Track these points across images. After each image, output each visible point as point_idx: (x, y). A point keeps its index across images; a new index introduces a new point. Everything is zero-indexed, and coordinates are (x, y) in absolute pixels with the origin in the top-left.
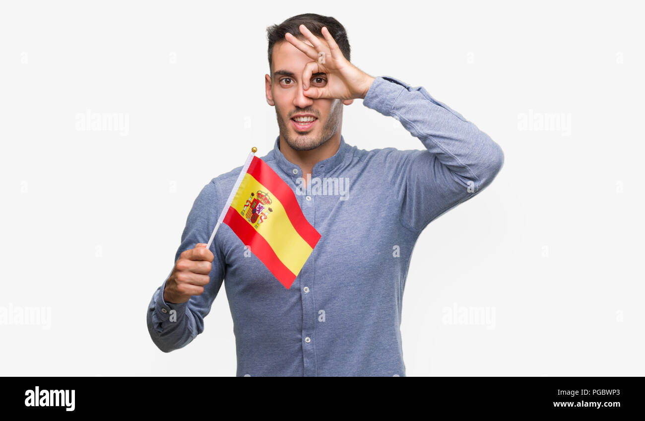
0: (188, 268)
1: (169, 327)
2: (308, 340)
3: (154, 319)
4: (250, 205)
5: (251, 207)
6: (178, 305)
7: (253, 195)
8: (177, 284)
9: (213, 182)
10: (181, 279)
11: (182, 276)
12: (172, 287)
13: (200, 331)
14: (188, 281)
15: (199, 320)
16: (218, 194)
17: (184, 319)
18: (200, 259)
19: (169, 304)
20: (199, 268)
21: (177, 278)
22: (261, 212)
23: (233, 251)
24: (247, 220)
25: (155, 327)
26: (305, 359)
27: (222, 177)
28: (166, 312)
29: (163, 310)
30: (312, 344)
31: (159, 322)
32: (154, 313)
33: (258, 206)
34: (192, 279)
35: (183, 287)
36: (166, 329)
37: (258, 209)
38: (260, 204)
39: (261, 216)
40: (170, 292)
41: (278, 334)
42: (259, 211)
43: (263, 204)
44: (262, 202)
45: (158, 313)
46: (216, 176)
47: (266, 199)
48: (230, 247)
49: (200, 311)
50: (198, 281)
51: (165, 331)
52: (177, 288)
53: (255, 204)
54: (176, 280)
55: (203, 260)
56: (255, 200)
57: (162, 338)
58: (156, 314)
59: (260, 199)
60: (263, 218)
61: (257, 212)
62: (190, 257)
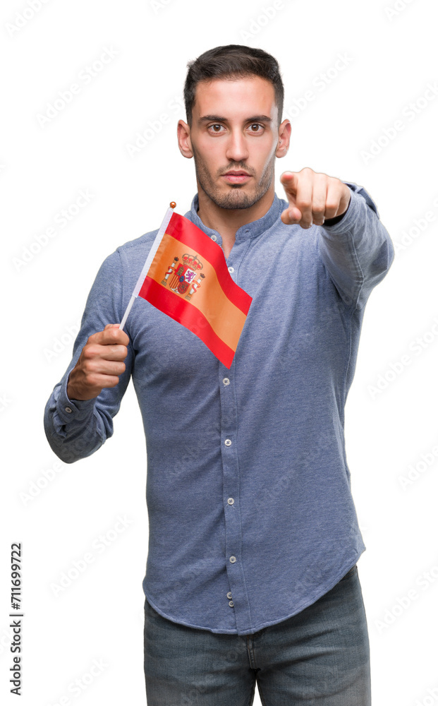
0: (98, 354)
1: (74, 430)
2: (228, 443)
3: (56, 422)
4: (174, 272)
5: (175, 274)
6: (86, 403)
7: (176, 259)
8: (85, 374)
9: (118, 251)
10: (91, 368)
11: (92, 364)
12: (79, 379)
13: (109, 434)
14: (99, 370)
15: (107, 422)
16: (124, 265)
17: (92, 421)
18: (113, 342)
19: (74, 401)
20: (113, 353)
21: (85, 367)
22: (192, 280)
23: (142, 334)
24: (173, 290)
25: (57, 431)
26: (224, 466)
27: (128, 246)
28: (71, 411)
29: (67, 409)
30: (233, 447)
31: (62, 424)
32: (55, 414)
33: (187, 273)
34: (104, 368)
35: (93, 377)
36: (71, 432)
37: (186, 277)
38: (188, 270)
39: (193, 285)
40: (77, 385)
41: (194, 435)
42: (189, 279)
43: (193, 270)
44: (192, 267)
45: (61, 413)
46: (122, 244)
47: (195, 263)
48: (138, 330)
49: (108, 410)
50: (112, 370)
51: (69, 436)
52: (86, 379)
53: (181, 271)
54: (84, 370)
55: (116, 344)
56: (180, 265)
57: (66, 444)
58: (58, 415)
59: (188, 264)
60: (196, 286)
61: (186, 280)
62: (100, 340)
